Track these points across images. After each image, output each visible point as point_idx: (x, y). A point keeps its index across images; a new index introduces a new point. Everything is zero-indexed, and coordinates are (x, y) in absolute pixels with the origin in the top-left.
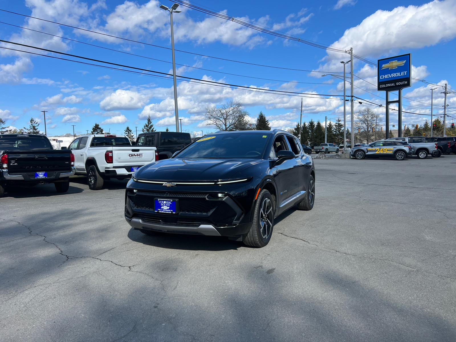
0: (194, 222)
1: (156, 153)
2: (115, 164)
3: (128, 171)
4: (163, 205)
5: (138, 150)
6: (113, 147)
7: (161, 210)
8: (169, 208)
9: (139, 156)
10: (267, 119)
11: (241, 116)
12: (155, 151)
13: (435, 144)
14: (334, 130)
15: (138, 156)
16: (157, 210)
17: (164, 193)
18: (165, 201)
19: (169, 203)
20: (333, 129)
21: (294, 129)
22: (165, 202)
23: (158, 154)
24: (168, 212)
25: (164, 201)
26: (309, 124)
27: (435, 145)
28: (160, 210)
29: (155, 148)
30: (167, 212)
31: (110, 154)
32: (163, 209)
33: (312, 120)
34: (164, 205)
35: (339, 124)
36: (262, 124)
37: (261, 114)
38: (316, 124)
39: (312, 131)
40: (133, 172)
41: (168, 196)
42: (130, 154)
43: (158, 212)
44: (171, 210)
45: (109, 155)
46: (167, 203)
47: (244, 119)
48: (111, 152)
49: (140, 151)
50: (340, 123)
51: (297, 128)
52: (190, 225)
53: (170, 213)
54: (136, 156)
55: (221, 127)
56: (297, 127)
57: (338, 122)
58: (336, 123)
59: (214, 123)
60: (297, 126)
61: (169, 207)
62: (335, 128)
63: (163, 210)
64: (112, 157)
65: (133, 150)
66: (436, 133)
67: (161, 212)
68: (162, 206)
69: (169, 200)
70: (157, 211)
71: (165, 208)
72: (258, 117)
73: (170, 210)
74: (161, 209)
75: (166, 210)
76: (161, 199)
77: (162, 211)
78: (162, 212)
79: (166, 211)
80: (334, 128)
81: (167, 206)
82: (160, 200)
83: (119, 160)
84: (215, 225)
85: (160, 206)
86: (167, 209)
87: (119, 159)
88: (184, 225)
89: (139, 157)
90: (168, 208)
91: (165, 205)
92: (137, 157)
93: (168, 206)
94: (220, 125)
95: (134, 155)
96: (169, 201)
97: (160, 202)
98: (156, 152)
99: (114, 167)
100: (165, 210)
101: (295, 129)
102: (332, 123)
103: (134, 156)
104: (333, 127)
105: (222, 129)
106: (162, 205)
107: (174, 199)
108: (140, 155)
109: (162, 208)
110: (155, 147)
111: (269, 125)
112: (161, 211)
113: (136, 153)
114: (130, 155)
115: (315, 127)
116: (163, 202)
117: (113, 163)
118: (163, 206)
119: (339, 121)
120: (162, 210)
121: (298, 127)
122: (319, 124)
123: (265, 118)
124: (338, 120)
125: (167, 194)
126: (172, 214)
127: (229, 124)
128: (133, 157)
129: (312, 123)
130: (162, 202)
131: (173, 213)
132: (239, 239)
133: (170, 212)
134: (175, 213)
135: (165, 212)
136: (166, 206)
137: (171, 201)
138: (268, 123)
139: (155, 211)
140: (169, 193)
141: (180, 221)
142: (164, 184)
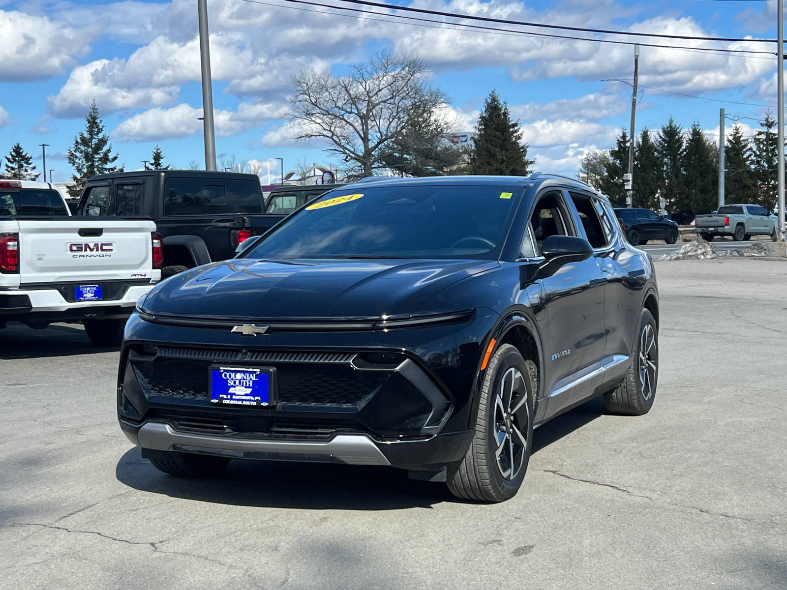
0: (317, 428)
1: (155, 241)
2: (27, 275)
3: (68, 298)
4: (235, 383)
5: (97, 232)
6: (21, 222)
7: (229, 397)
8: (249, 391)
9: (102, 250)
10: (512, 118)
11: (422, 107)
12: (152, 233)
14: (750, 155)
15: (97, 250)
16: (217, 397)
17: (237, 350)
18: (240, 372)
19: (251, 379)
20: (748, 153)
21: (608, 155)
22: (239, 376)
23: (162, 243)
24: (248, 403)
25: (236, 372)
26: (661, 137)
28: (225, 396)
29: (151, 225)
30: (245, 403)
31: (11, 245)
32: (234, 394)
33: (671, 122)
34: (237, 382)
35: (768, 134)
36: (495, 136)
37: (494, 100)
38: (686, 135)
40: (81, 301)
41: (248, 359)
42: (75, 245)
43: (220, 404)
44: (256, 398)
45: (7, 245)
46: (244, 379)
47: (432, 119)
48: (15, 237)
49: (104, 234)
50: (771, 131)
51: (619, 151)
52: (306, 438)
53: (255, 404)
54: (91, 250)
55: (348, 147)
56: (620, 147)
57: (765, 129)
58: (760, 133)
59: (325, 133)
60: (619, 143)
61: (251, 390)
62: (755, 149)
63: (234, 397)
64: (16, 254)
65: (84, 232)
67: (227, 402)
68: (232, 386)
69: (251, 370)
70: (217, 401)
71: (240, 390)
72: (484, 110)
73: (252, 398)
74: (227, 394)
75: (243, 398)
76: (229, 369)
77: (231, 399)
78: (232, 402)
79: (243, 400)
80: (751, 149)
81: (246, 387)
82: (225, 371)
83: (40, 264)
84: (375, 435)
85: (224, 387)
86: (246, 395)
87: (40, 259)
88: (290, 437)
89: (100, 252)
91: (240, 383)
92: (94, 252)
93: (249, 387)
94: (346, 138)
95: (87, 246)
96: (250, 372)
97: (226, 375)
98: (154, 236)
99: (23, 286)
100: (237, 397)
101: (613, 153)
102: (742, 132)
103: (86, 250)
104: (746, 146)
105: (353, 153)
106: (232, 383)
107: (264, 368)
108: (104, 247)
109: (230, 391)
110: (152, 222)
111: (519, 138)
112: (227, 399)
113: (91, 240)
114: (74, 248)
115: (684, 147)
116: (233, 375)
117: (17, 271)
118: (235, 387)
119: (770, 127)
120: (231, 397)
121: (625, 148)
122: (697, 136)
123: (505, 114)
124: (765, 122)
125: (246, 354)
126: (258, 407)
127: (379, 135)
128: (83, 253)
129: (671, 134)
130: (230, 376)
131: (262, 404)
132: (439, 475)
133: (254, 401)
134: (266, 404)
135: (240, 403)
136: (243, 386)
137: (255, 372)
138: (516, 131)
139: (212, 401)
140: (250, 351)
141: (278, 426)
142: (235, 327)
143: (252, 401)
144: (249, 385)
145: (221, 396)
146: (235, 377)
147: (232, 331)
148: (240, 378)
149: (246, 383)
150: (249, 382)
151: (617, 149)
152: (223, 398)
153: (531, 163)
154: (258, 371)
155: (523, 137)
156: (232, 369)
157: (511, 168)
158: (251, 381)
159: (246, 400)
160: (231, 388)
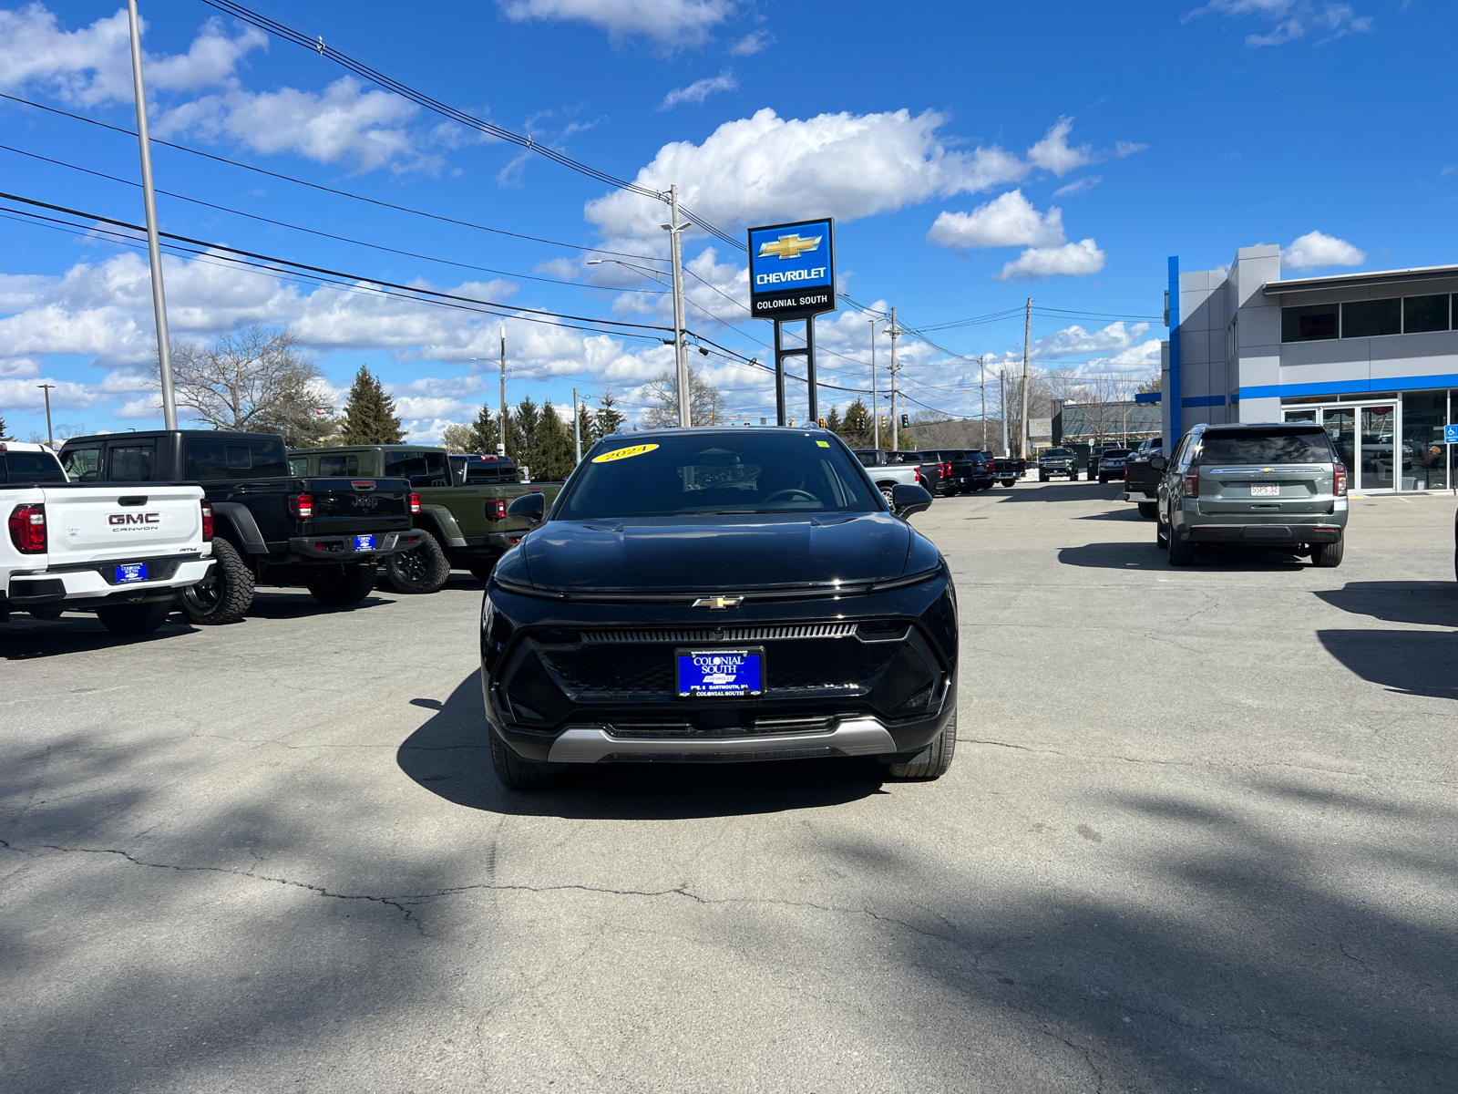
0: (811, 716)
1: (205, 510)
2: (56, 554)
3: (111, 581)
4: (711, 670)
5: (140, 501)
6: (46, 490)
7: (704, 688)
9: (147, 521)
10: (386, 390)
11: (297, 376)
12: (201, 500)
13: (915, 470)
14: (594, 430)
15: (142, 522)
16: (687, 689)
17: (710, 629)
18: (719, 655)
19: (734, 663)
20: (592, 428)
21: (470, 426)
22: (717, 661)
23: (212, 512)
24: (733, 693)
25: (714, 656)
26: (519, 412)
27: (915, 474)
28: (698, 688)
29: (199, 491)
30: (727, 694)
31: (35, 519)
32: (712, 684)
33: (527, 399)
34: (715, 669)
35: (609, 413)
36: (369, 408)
37: (365, 374)
38: (539, 410)
39: (530, 431)
40: (123, 583)
41: (726, 639)
42: (115, 516)
43: (693, 698)
44: (743, 687)
45: (29, 519)
46: (725, 664)
47: (305, 391)
48: (39, 509)
49: (148, 502)
50: (610, 409)
51: (481, 423)
53: (742, 693)
54: (135, 522)
55: (219, 417)
56: (481, 419)
57: (605, 407)
58: (601, 411)
59: (192, 402)
60: (481, 416)
61: (734, 677)
62: (598, 424)
63: (711, 687)
64: (42, 530)
65: (125, 501)
66: (856, 441)
67: (704, 694)
68: (708, 674)
69: (736, 652)
70: (688, 694)
71: (720, 678)
72: (355, 382)
73: (737, 687)
74: (701, 684)
75: (724, 687)
76: (704, 652)
77: (707, 690)
78: (709, 694)
79: (724, 691)
80: (595, 425)
81: (727, 674)
82: (697, 655)
83: (73, 540)
85: (698, 676)
86: (728, 683)
87: (73, 534)
89: (145, 524)
90: (732, 680)
91: (719, 669)
92: (139, 525)
93: (732, 674)
94: (216, 407)
95: (129, 517)
96: (732, 655)
97: (698, 661)
98: (204, 504)
99: (51, 569)
100: (714, 688)
101: (475, 425)
102: (587, 409)
103: (128, 522)
104: (591, 421)
105: (223, 423)
106: (708, 671)
107: (751, 648)
108: (150, 518)
109: (705, 681)
110: (200, 488)
111: (393, 410)
112: (702, 690)
113: (134, 510)
114: (115, 520)
115: (538, 422)
116: (708, 661)
117: (44, 551)
118: (712, 675)
119: (609, 405)
121: (486, 421)
122: (549, 412)
123: (378, 388)
124: (605, 401)
125: (721, 632)
126: (747, 696)
127: (251, 405)
128: (125, 526)
129: (527, 409)
130: (705, 661)
131: (752, 693)
132: (920, 755)
133: (741, 690)
134: (759, 693)
135: (721, 694)
136: (723, 672)
137: (741, 655)
138: (389, 404)
139: (682, 694)
140: (726, 629)
141: (761, 719)
142: (699, 600)
143: (737, 690)
144: (732, 671)
145: (692, 687)
146: (712, 662)
147: (694, 605)
148: (718, 663)
149: (728, 668)
150: (732, 667)
151: (479, 422)
152: (695, 690)
153: (405, 433)
154: (745, 653)
155: (396, 409)
156: (709, 653)
157: (386, 438)
158: (735, 666)
159: (729, 690)
160: (707, 677)
